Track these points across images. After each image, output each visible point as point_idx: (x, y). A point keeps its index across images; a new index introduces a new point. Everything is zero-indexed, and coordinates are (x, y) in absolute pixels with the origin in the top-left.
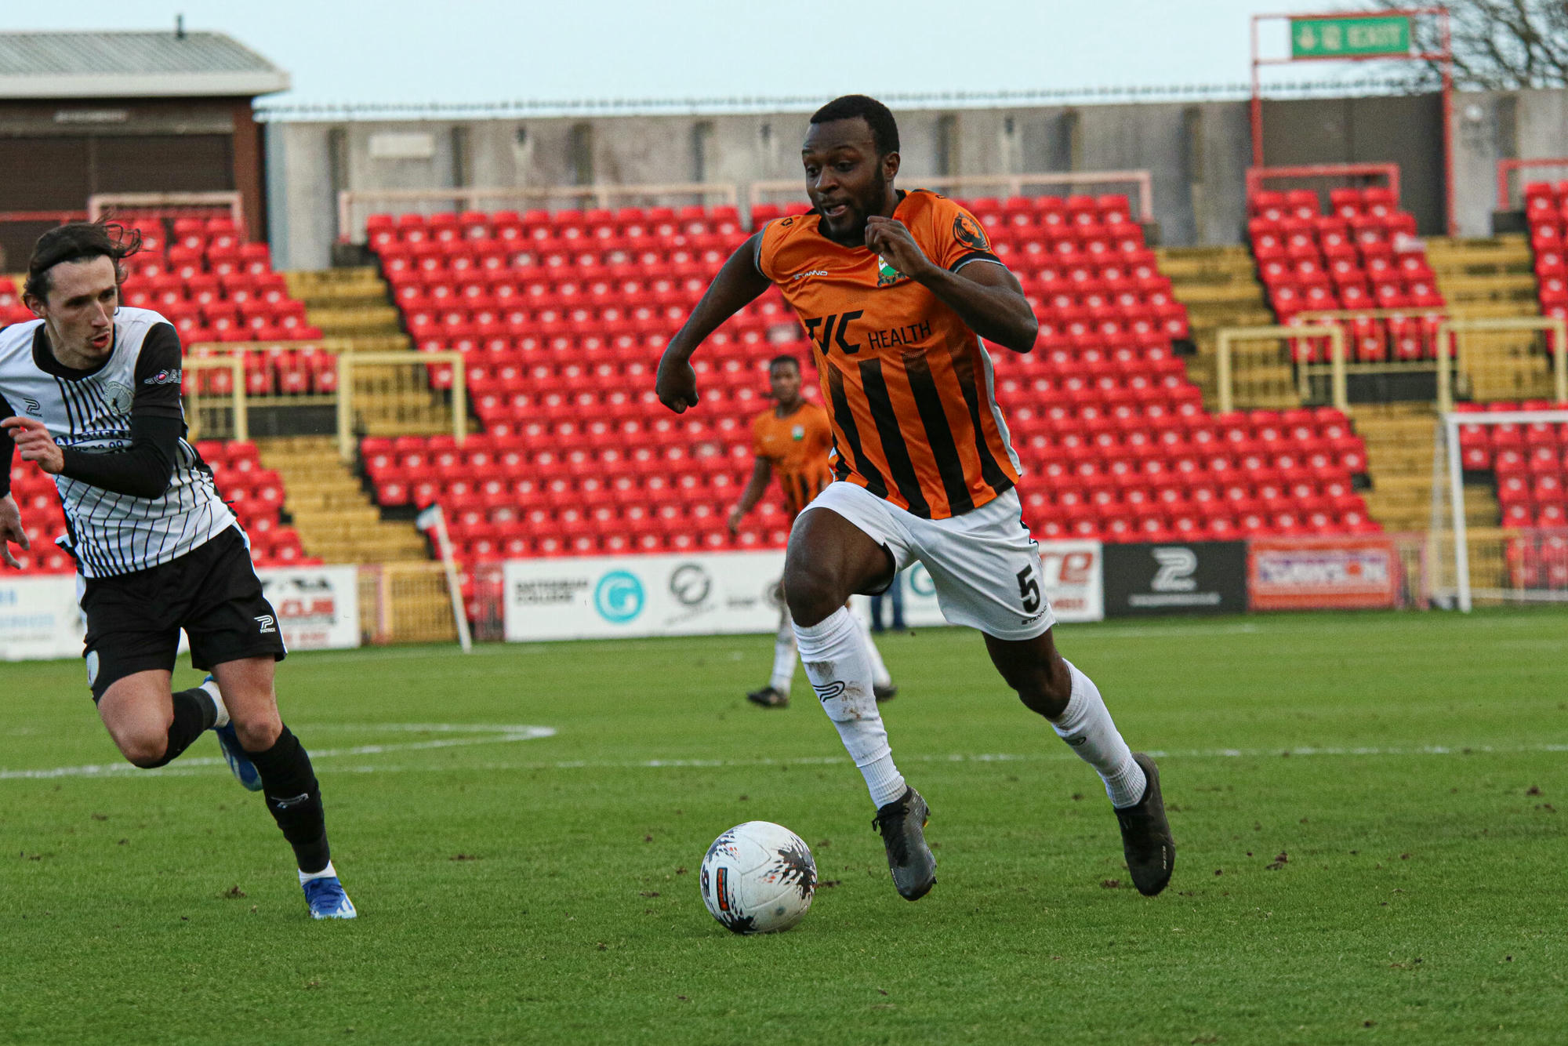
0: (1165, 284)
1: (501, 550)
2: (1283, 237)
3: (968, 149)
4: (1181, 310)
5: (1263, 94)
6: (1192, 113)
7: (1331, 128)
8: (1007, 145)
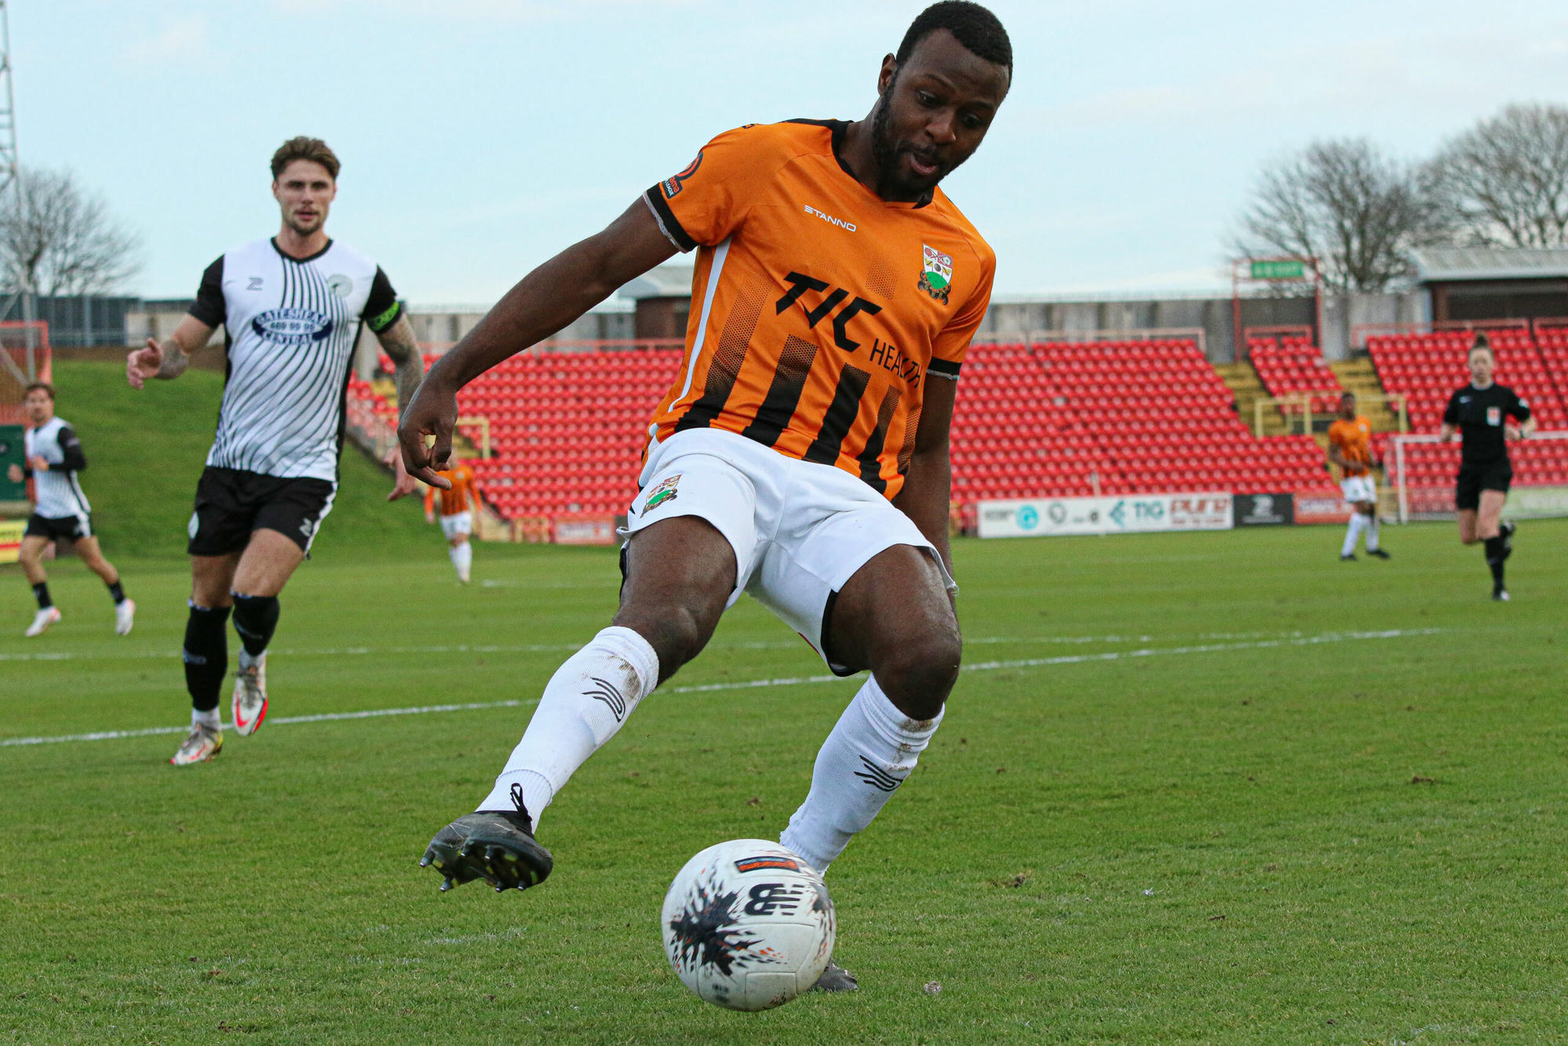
0: (1220, 380)
1: (979, 495)
2: (1265, 359)
3: (1111, 318)
4: (1230, 391)
5: (1240, 296)
6: (1208, 305)
7: (1267, 310)
8: (1128, 318)
